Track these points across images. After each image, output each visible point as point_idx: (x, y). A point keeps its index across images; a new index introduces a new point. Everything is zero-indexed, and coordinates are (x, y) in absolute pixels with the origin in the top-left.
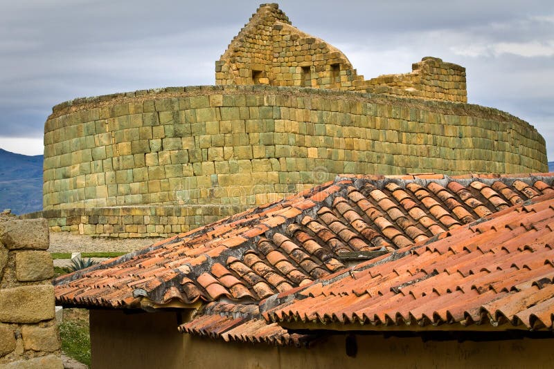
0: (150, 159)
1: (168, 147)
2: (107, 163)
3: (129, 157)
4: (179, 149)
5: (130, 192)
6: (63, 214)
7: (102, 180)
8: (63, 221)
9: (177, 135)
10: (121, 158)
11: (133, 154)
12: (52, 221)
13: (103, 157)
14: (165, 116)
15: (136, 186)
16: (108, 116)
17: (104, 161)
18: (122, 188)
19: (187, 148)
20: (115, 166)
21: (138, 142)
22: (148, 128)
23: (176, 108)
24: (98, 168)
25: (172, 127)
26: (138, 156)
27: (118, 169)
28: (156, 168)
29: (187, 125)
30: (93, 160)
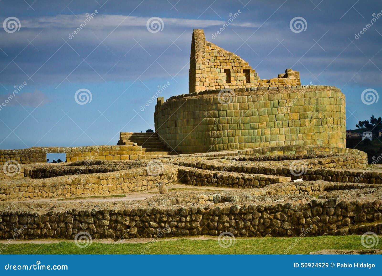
0: (307, 122)
1: (314, 116)
2: (285, 123)
3: (297, 120)
4: (318, 118)
5: (298, 139)
6: (293, 149)
7: (282, 132)
9: (317, 111)
10: (293, 121)
11: (300, 119)
12: (287, 152)
13: (282, 120)
15: (301, 136)
16: (287, 98)
17: (283, 122)
18: (294, 137)
19: (321, 118)
20: (290, 125)
21: (302, 113)
22: (306, 106)
23: (317, 97)
24: (280, 125)
25: (316, 106)
26: (302, 120)
27: (292, 127)
28: (310, 127)
29: (321, 106)
30: (276, 121)
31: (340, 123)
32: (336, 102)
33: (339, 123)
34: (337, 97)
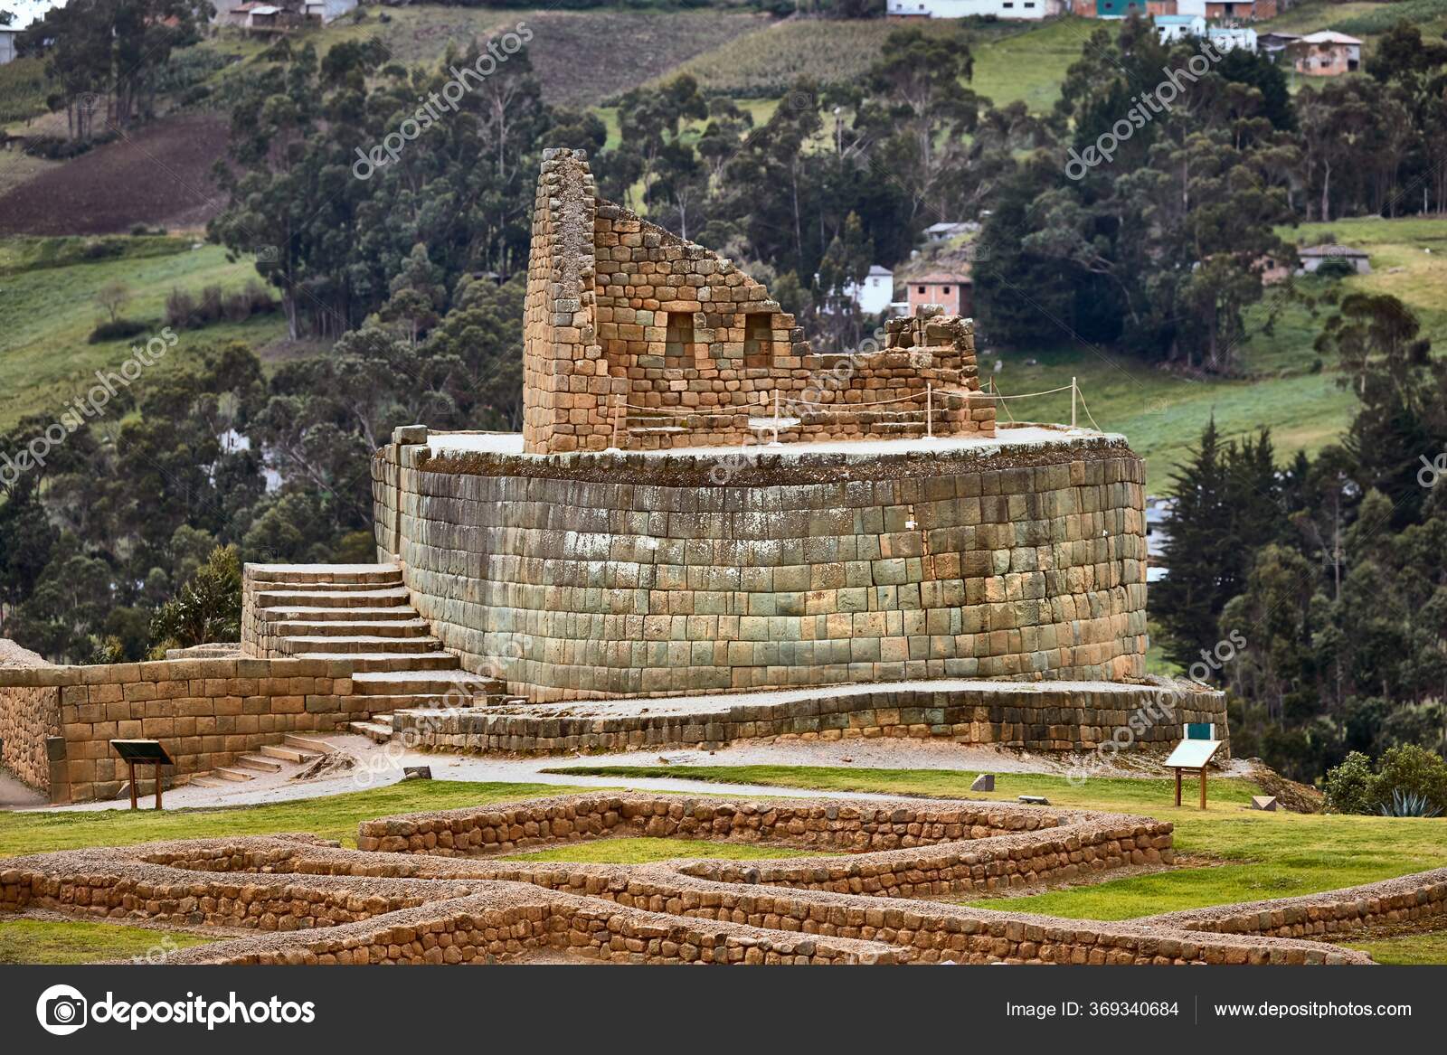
0: (993, 587)
1: (1019, 565)
2: (907, 592)
3: (956, 582)
4: (1034, 570)
5: (957, 652)
7: (895, 625)
8: (939, 716)
9: (1031, 541)
11: (963, 578)
13: (899, 581)
14: (1016, 503)
15: (967, 641)
16: (915, 498)
17: (901, 588)
18: (940, 645)
19: (1044, 568)
20: (926, 598)
21: (972, 553)
22: (990, 526)
23: (1032, 487)
24: (888, 601)
25: (1024, 527)
26: (971, 582)
27: (933, 606)
28: (1002, 605)
29: (1045, 522)
30: (874, 584)
31: (1122, 576)
32: (1104, 499)
33: (1115, 580)
34: (1108, 480)
